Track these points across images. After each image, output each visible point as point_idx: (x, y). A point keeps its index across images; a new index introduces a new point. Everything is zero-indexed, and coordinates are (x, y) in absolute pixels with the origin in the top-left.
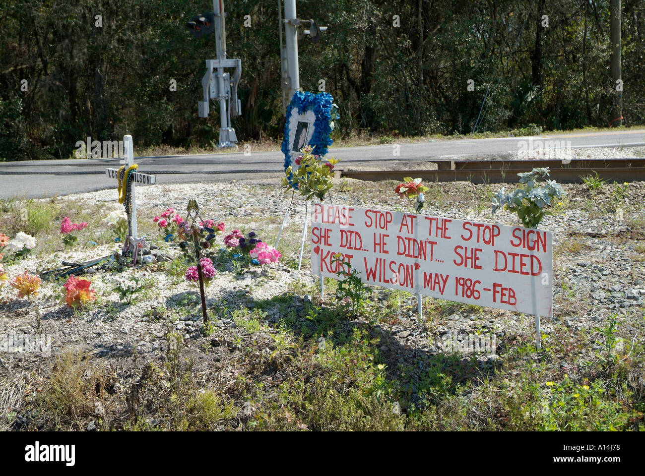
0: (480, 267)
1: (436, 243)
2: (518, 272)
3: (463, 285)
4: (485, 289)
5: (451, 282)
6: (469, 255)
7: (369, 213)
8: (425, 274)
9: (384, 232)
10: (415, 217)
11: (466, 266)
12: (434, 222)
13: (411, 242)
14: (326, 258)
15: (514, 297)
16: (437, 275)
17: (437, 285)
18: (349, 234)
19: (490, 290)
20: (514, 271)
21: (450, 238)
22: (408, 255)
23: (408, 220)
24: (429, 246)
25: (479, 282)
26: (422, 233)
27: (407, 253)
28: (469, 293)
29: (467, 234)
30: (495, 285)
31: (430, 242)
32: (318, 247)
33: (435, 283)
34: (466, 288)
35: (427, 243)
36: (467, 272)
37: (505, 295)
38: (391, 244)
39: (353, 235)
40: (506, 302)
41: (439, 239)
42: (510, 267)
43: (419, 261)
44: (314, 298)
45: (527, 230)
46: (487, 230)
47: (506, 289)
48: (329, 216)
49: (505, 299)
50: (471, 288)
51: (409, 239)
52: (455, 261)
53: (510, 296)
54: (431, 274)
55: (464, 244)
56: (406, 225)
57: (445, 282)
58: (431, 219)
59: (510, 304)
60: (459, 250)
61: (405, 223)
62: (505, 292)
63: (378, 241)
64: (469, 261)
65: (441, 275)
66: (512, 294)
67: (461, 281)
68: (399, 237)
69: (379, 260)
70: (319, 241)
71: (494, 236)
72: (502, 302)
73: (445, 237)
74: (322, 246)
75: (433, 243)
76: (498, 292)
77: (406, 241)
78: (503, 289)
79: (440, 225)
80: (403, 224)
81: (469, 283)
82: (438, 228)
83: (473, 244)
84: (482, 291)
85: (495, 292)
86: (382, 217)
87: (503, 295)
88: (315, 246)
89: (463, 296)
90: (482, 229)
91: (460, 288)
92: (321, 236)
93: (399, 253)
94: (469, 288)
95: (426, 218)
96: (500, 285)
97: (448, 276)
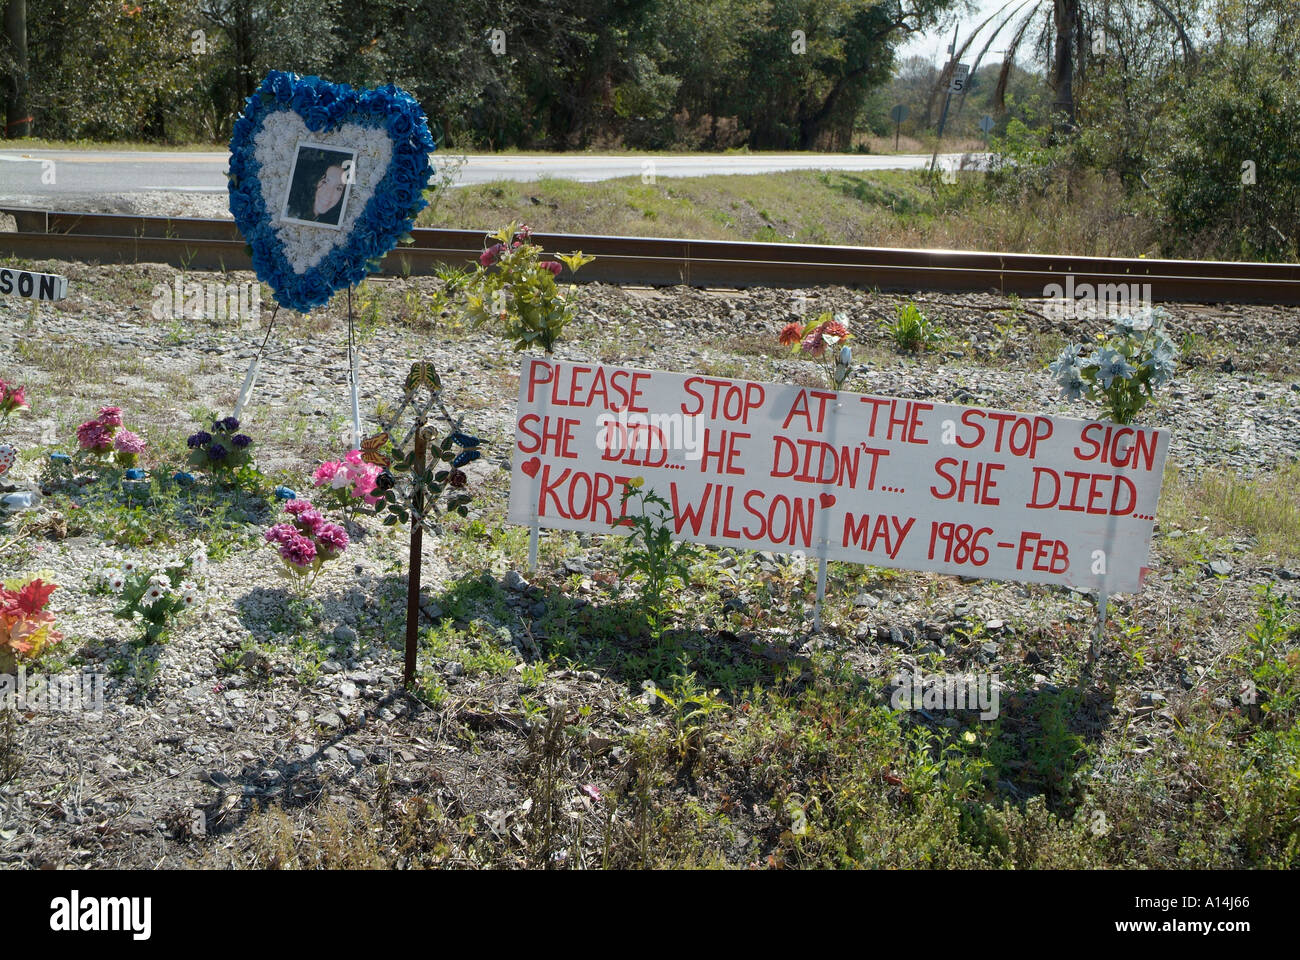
0: (995, 502)
1: (886, 452)
2: (1082, 509)
3: (950, 539)
4: (1000, 545)
6: (971, 475)
7: (695, 386)
8: (849, 517)
9: (737, 426)
10: (833, 397)
11: (961, 498)
12: (884, 412)
13: (816, 451)
14: (556, 484)
15: (1064, 557)
16: (882, 518)
17: (881, 541)
19: (1012, 546)
20: (1072, 507)
21: (925, 442)
22: (805, 478)
23: (809, 398)
24: (866, 459)
25: (990, 531)
26: (849, 426)
27: (800, 472)
28: (962, 553)
29: (971, 435)
30: (1025, 536)
31: (868, 451)
32: (536, 462)
33: (876, 534)
34: (955, 543)
35: (862, 453)
36: (965, 512)
37: (1045, 554)
38: (755, 456)
40: (1045, 568)
41: (896, 444)
42: (1065, 499)
43: (834, 489)
45: (1117, 428)
46: (1022, 428)
47: (1049, 543)
48: (575, 388)
49: (1044, 561)
50: (969, 543)
51: (810, 444)
52: (934, 490)
53: (1056, 556)
54: (865, 519)
55: (961, 454)
56: (806, 413)
57: (902, 533)
58: (878, 402)
59: (1053, 571)
60: (946, 468)
61: (800, 407)
62: (1045, 548)
63: (715, 447)
64: (970, 490)
65: (895, 519)
66: (1060, 551)
67: (946, 531)
68: (779, 440)
69: (714, 489)
70: (541, 445)
71: (1036, 438)
72: (1036, 567)
73: (912, 440)
74: (548, 458)
75: (876, 453)
76: (1031, 549)
77: (801, 449)
78: (1041, 544)
79: (900, 415)
80: (794, 412)
81: (964, 534)
82: (893, 421)
83: (985, 453)
84: (994, 550)
85: (1023, 548)
86: (736, 394)
87: (1040, 553)
88: (528, 457)
89: (947, 559)
90: (1009, 425)
91: (941, 545)
92: (547, 436)
93: (775, 474)
94: (963, 543)
95: (863, 400)
96: (1036, 536)
97: (912, 521)
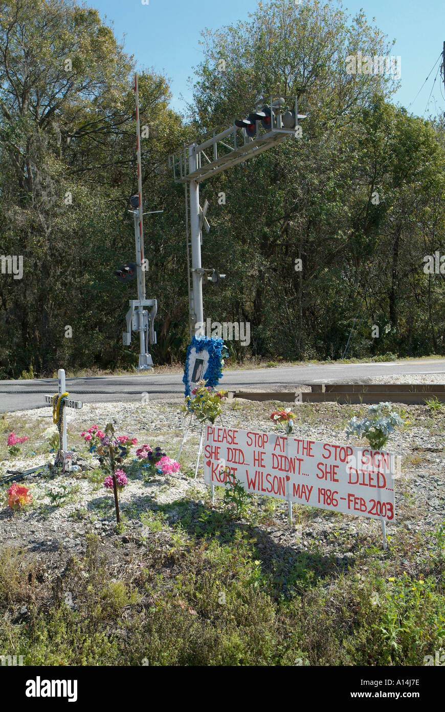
0: (337, 481)
1: (302, 460)
2: (367, 485)
3: (324, 495)
4: (341, 498)
5: (315, 492)
6: (328, 470)
7: (250, 435)
8: (294, 484)
9: (261, 450)
10: (286, 439)
11: (326, 479)
12: (301, 443)
13: (283, 459)
14: (216, 470)
15: (364, 505)
16: (303, 486)
17: (304, 494)
18: (234, 451)
19: (345, 499)
20: (364, 484)
21: (313, 456)
22: (281, 469)
23: (280, 441)
24: (297, 462)
25: (337, 493)
26: (292, 451)
27: (280, 467)
28: (329, 501)
29: (327, 454)
30: (350, 495)
31: (298, 459)
32: (210, 461)
33: (302, 492)
34: (326, 497)
35: (296, 460)
36: (327, 484)
37: (357, 503)
38: (268, 460)
39: (237, 452)
40: (358, 509)
41: (305, 457)
42: (361, 481)
43: (290, 474)
44: (206, 503)
45: (374, 451)
46: (343, 451)
47: (358, 499)
48: (219, 436)
49: (358, 506)
50: (331, 497)
51: (282, 456)
52: (317, 475)
53: (361, 504)
54: (299, 485)
55: (324, 461)
56: (279, 445)
57: (310, 492)
58: (299, 441)
59: (361, 510)
60: (320, 466)
61: (278, 443)
62: (357, 501)
63: (257, 458)
64: (329, 475)
65: (307, 486)
66: (363, 503)
67: (323, 492)
68: (273, 455)
69: (258, 473)
70: (211, 456)
71: (348, 455)
72: (355, 509)
73: (309, 455)
74: (213, 461)
75: (300, 460)
76: (352, 501)
77: (279, 458)
78: (355, 499)
79: (305, 446)
80: (276, 444)
81: (328, 493)
82: (304, 448)
83: (331, 461)
84: (339, 500)
85: (349, 500)
86: (260, 438)
87: (356, 503)
88: (207, 460)
89: (324, 503)
90: (338, 450)
91: (322, 497)
92: (212, 453)
93: (273, 468)
94: (329, 497)
95: (295, 440)
96: (353, 496)
97: (312, 487)
